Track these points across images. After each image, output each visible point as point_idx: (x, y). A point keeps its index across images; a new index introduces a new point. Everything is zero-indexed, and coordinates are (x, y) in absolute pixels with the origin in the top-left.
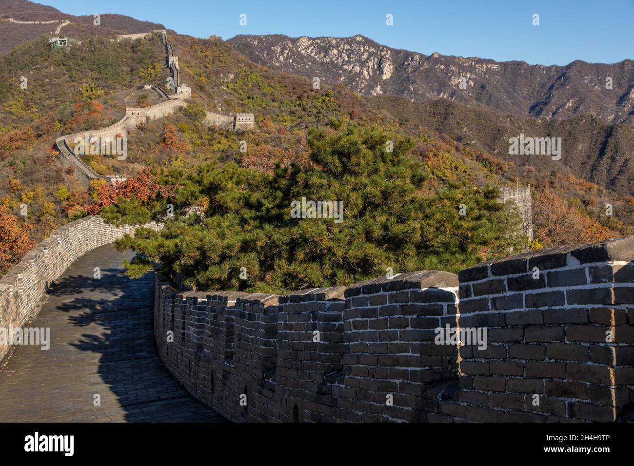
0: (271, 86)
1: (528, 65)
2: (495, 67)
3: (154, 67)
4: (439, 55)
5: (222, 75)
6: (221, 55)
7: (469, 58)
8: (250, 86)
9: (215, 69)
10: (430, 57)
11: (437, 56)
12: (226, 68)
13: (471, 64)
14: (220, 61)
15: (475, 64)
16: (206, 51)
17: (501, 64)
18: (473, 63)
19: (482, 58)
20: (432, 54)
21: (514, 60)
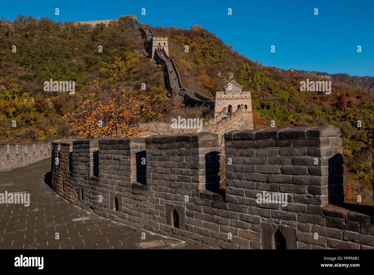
0: (284, 89)
1: (350, 76)
2: (329, 78)
3: (124, 59)
4: (295, 70)
5: (219, 74)
6: (212, 48)
7: (312, 72)
8: (259, 89)
9: (209, 66)
10: (288, 71)
11: (293, 70)
12: (224, 64)
13: (314, 75)
14: (213, 56)
15: (316, 76)
16: (192, 42)
17: (332, 75)
18: (315, 75)
19: (320, 72)
20: (290, 70)
21: (340, 73)
